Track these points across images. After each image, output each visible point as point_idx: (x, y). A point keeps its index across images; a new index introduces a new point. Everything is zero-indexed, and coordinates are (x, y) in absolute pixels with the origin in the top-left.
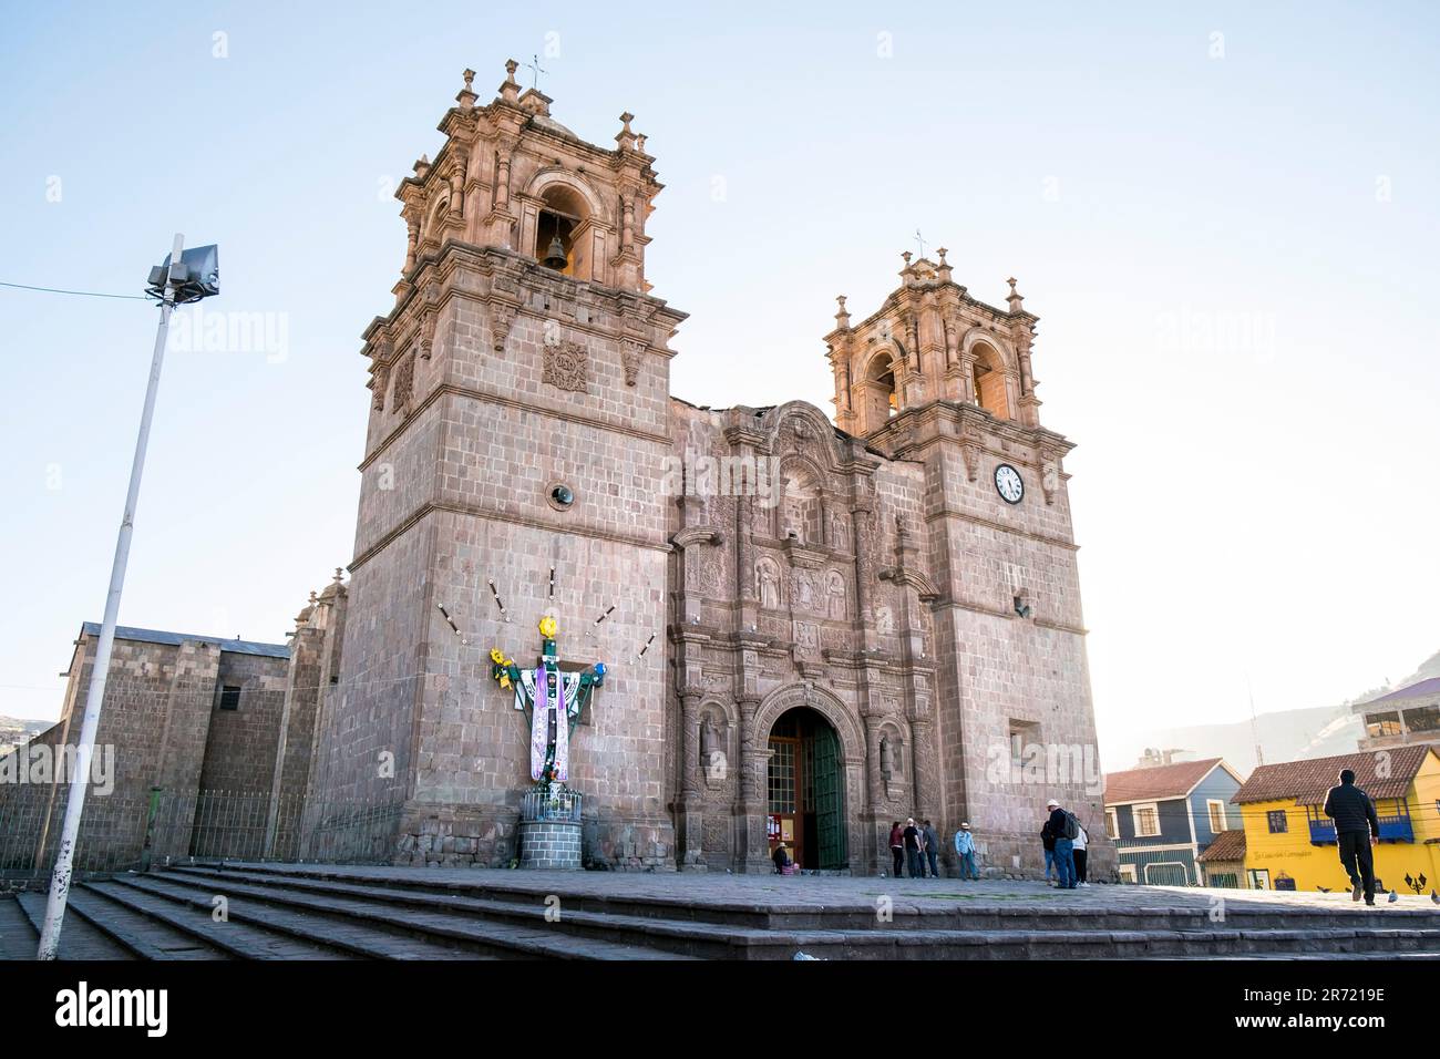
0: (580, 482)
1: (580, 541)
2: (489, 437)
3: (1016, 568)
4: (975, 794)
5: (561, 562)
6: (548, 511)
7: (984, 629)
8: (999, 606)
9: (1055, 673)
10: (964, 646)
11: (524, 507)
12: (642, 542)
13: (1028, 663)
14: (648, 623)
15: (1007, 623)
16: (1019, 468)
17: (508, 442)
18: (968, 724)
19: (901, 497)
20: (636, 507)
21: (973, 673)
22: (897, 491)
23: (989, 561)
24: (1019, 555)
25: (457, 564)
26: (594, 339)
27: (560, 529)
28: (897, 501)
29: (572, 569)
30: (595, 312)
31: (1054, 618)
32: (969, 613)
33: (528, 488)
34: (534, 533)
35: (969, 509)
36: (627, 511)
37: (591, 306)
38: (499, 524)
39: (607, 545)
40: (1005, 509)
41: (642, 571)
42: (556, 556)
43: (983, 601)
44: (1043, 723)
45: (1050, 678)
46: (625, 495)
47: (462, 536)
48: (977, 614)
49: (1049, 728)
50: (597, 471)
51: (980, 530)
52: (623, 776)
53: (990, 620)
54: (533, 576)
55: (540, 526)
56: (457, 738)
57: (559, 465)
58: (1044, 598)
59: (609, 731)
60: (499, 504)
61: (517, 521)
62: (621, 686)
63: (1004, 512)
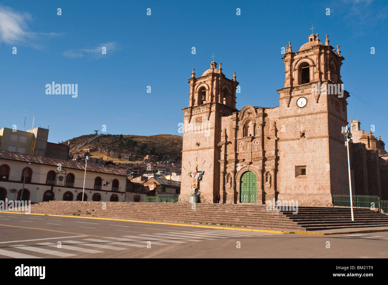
0: (201, 141)
1: (201, 151)
2: (188, 138)
3: (302, 126)
4: (282, 185)
5: (198, 155)
6: (197, 147)
7: (289, 145)
8: (294, 137)
9: (313, 151)
10: (282, 150)
11: (193, 148)
12: (209, 148)
13: (303, 150)
14: (211, 162)
15: (298, 141)
16: (306, 96)
17: (191, 138)
18: (281, 169)
19: (275, 117)
20: (209, 142)
21: (284, 156)
22: (274, 115)
23: (292, 127)
24: (304, 121)
25: (185, 160)
26: (203, 114)
27: (197, 150)
28: (274, 118)
29: (200, 156)
30: (203, 109)
31: (315, 136)
32: (284, 142)
33: (193, 145)
34: (194, 152)
35: (287, 114)
36: (208, 143)
37: (203, 108)
38: (190, 152)
39: (204, 150)
40: (299, 110)
41: (210, 153)
42: (197, 154)
43: (289, 137)
44: (307, 165)
45: (311, 153)
46: (207, 141)
47: (185, 155)
48: (287, 142)
49: (309, 166)
50: (203, 138)
51: (290, 119)
52: (207, 188)
53: (291, 142)
54: (194, 158)
55: (195, 151)
56: (185, 185)
57: (198, 139)
58: (312, 131)
59: (205, 181)
60: (190, 148)
61: (192, 151)
62: (207, 173)
63: (299, 111)
